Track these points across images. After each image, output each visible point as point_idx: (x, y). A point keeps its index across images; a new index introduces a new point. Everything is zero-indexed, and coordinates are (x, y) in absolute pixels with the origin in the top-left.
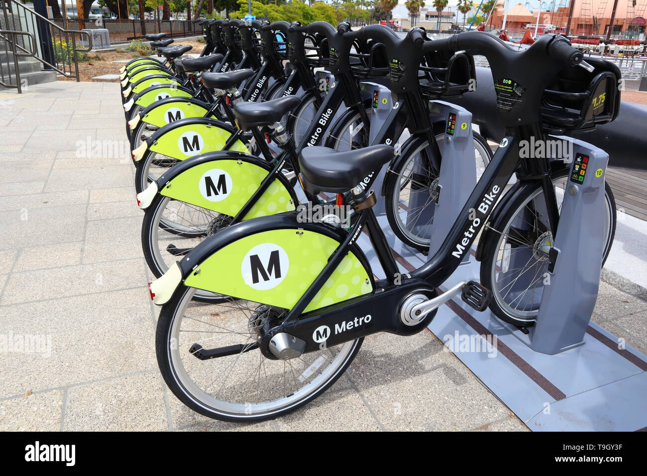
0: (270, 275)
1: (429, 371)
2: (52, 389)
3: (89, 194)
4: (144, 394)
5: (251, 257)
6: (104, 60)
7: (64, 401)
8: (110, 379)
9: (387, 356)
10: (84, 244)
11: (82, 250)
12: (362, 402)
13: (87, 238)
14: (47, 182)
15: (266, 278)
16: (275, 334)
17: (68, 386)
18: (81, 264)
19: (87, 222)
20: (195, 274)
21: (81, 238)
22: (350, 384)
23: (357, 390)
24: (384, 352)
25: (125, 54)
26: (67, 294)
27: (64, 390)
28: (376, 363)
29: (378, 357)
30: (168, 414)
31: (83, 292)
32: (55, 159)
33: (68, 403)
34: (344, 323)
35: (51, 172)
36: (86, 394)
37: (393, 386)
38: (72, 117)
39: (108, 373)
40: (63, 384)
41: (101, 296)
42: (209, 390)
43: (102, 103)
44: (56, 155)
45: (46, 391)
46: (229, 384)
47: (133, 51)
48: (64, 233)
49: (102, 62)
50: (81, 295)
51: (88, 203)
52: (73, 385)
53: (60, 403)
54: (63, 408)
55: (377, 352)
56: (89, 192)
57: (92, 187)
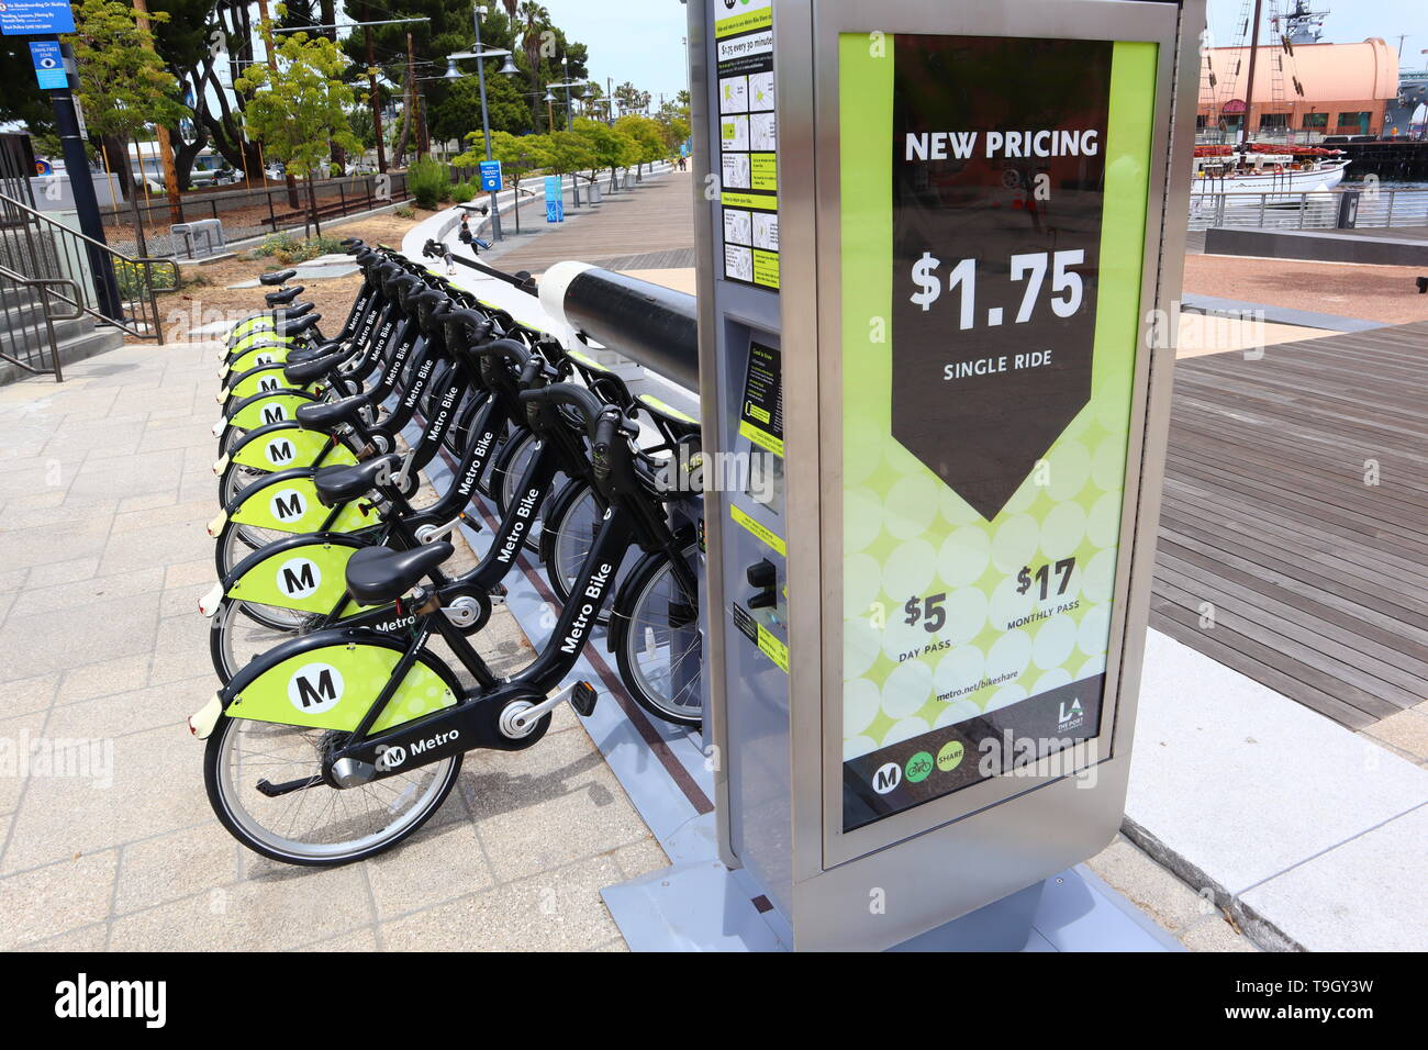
0: (323, 695)
1: (571, 792)
2: (104, 850)
3: (165, 574)
4: (214, 846)
5: (298, 680)
6: (212, 284)
7: (119, 861)
8: (175, 832)
9: (526, 777)
10: (153, 657)
11: (150, 666)
12: (474, 835)
13: (158, 646)
14: (102, 557)
15: (318, 700)
16: (336, 760)
17: (124, 845)
18: (148, 686)
19: (159, 621)
20: (237, 703)
21: (149, 648)
22: (466, 814)
23: (472, 821)
24: (522, 773)
25: (253, 263)
26: (126, 731)
27: (120, 849)
28: (507, 786)
29: (513, 779)
30: (240, 866)
31: (149, 725)
32: (116, 514)
33: (124, 863)
34: (422, 742)
35: (109, 537)
36: (145, 851)
37: (518, 813)
38: (145, 427)
39: (174, 825)
40: (119, 843)
41: (173, 728)
42: (293, 835)
43: (198, 392)
44: (118, 506)
45: (97, 852)
46: (319, 826)
47: (268, 255)
48: (127, 642)
49: (208, 289)
50: (145, 730)
51: (162, 591)
52: (132, 842)
53: (115, 863)
54: (117, 868)
55: (513, 774)
56: (166, 569)
57: (170, 560)
